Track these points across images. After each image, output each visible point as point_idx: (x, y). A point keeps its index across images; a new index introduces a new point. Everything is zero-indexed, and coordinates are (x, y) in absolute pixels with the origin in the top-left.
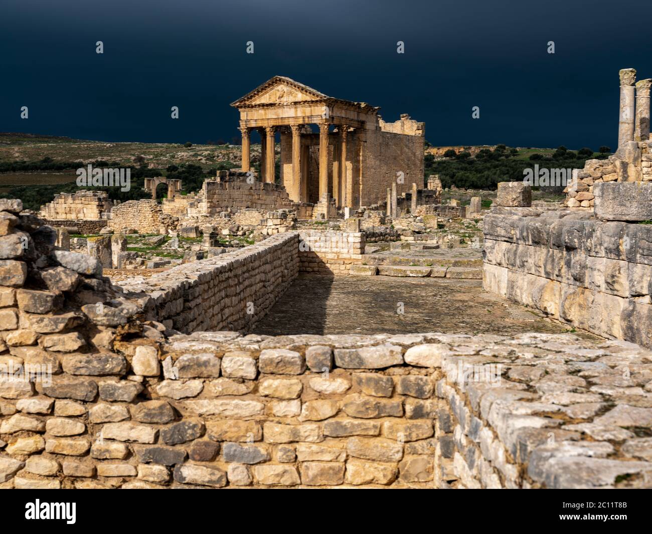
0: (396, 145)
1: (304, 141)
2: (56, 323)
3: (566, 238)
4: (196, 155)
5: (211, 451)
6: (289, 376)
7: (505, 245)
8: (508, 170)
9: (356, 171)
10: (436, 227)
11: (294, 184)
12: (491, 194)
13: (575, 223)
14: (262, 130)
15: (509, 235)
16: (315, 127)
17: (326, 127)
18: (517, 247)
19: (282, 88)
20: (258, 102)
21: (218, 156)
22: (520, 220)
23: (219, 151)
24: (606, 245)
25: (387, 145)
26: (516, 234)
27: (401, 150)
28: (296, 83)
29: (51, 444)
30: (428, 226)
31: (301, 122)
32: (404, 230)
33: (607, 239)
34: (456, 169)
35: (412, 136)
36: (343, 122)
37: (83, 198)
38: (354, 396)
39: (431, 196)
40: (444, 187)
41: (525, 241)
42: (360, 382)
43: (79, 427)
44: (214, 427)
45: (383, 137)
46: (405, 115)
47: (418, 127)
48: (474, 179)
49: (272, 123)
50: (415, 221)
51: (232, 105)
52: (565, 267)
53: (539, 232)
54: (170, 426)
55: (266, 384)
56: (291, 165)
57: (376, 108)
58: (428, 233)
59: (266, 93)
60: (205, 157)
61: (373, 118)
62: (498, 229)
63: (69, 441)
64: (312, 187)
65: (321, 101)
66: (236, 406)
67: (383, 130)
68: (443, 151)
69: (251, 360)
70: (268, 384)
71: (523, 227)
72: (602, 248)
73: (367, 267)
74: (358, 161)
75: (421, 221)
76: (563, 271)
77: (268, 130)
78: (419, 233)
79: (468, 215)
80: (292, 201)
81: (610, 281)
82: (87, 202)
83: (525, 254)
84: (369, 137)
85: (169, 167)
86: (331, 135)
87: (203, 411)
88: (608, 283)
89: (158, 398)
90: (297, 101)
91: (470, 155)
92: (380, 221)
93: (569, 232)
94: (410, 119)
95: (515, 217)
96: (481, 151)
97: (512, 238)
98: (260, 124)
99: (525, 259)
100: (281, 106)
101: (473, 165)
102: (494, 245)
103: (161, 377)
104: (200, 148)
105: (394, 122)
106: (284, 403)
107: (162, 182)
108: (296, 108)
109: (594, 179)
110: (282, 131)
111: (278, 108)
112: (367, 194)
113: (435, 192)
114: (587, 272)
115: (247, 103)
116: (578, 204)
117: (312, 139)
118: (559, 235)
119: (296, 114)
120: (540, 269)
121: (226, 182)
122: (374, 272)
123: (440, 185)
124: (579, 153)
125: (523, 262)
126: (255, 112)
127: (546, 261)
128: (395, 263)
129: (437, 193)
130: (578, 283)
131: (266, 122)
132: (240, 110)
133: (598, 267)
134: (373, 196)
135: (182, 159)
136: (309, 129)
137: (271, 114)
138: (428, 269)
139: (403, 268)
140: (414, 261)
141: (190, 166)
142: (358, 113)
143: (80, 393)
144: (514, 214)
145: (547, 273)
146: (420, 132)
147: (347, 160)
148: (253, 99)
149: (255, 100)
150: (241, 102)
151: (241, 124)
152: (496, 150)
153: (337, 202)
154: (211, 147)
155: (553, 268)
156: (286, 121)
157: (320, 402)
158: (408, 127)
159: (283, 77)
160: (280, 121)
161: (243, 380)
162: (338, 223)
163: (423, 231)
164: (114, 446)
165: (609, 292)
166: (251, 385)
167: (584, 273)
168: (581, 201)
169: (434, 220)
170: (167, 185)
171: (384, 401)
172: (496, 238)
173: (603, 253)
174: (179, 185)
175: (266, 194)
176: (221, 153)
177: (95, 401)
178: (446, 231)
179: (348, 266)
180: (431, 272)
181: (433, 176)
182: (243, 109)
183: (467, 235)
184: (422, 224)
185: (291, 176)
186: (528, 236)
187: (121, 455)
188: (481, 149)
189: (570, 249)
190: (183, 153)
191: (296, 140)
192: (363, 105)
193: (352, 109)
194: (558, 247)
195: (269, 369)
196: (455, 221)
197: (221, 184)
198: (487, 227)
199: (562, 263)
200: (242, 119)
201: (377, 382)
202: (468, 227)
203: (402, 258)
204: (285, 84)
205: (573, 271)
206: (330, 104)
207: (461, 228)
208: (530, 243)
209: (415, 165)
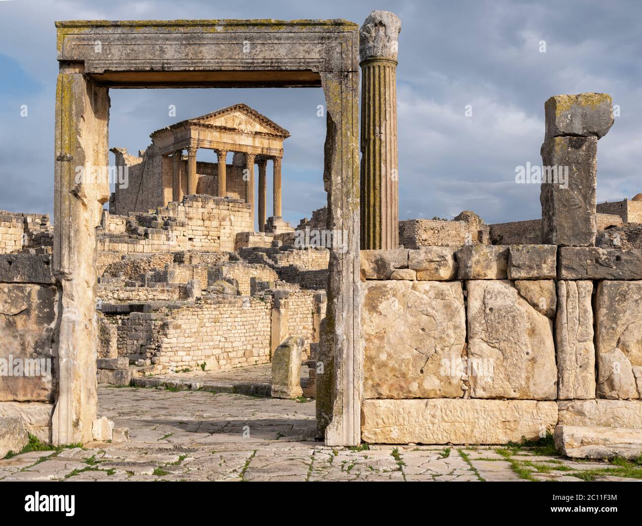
37: (230, 204)
59: (221, 117)
77: (224, 153)
82: (236, 209)
90: (258, 131)
108: (254, 138)
111: (237, 134)
119: (254, 143)
126: (209, 134)
131: (222, 145)
137: (228, 138)
149: (210, 121)
151: (191, 142)
156: (244, 148)
182: (195, 127)
200: (192, 136)
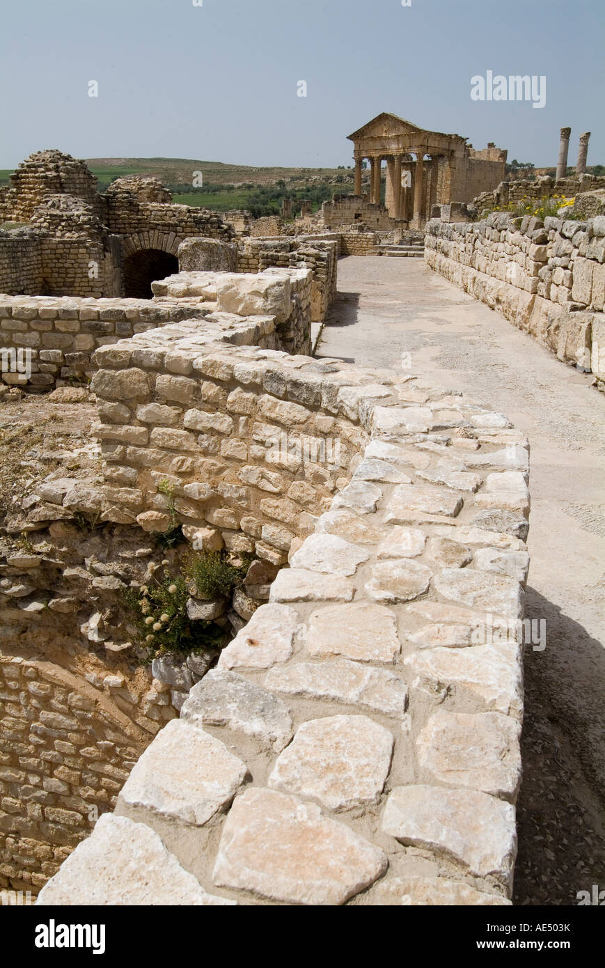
0: (480, 170)
19: (388, 122)
20: (368, 135)
25: (473, 170)
27: (485, 175)
31: (402, 151)
35: (495, 162)
36: (436, 151)
45: (470, 164)
47: (501, 154)
49: (379, 153)
59: (375, 127)
61: (462, 147)
65: (418, 134)
67: (471, 157)
77: (375, 159)
84: (458, 164)
90: (399, 134)
100: (386, 138)
108: (398, 140)
111: (384, 140)
115: (360, 136)
119: (398, 145)
121: (339, 203)
137: (378, 145)
149: (366, 133)
156: (390, 151)
158: (493, 154)
182: (357, 141)
191: (397, 168)
193: (444, 140)
197: (336, 205)
204: (391, 119)
206: (425, 137)
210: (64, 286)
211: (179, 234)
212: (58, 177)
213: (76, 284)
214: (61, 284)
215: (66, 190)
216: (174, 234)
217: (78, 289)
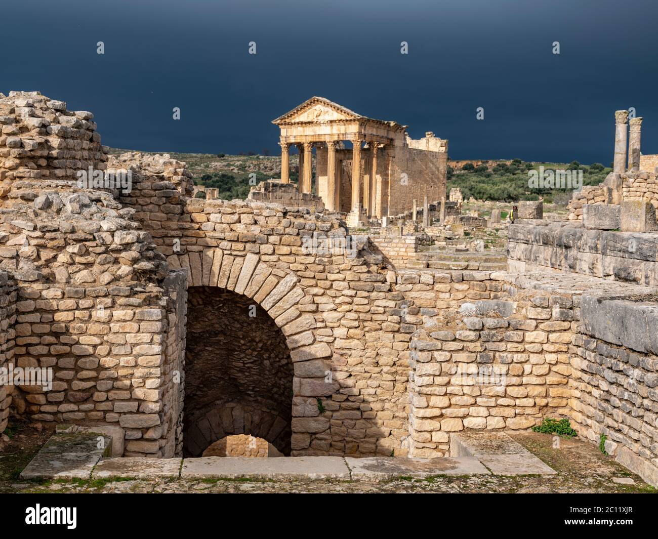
0: (421, 160)
1: (338, 155)
2: (359, 262)
3: (565, 240)
4: (229, 165)
5: (416, 311)
6: (445, 283)
7: (523, 246)
8: (523, 184)
9: (385, 184)
10: (463, 234)
11: (328, 195)
12: (507, 206)
13: (571, 230)
14: (300, 146)
15: (527, 239)
16: (349, 143)
17: (359, 143)
18: (532, 247)
19: (319, 107)
20: (297, 120)
21: (249, 167)
22: (534, 228)
23: (250, 162)
24: (589, 244)
25: (414, 160)
26: (531, 238)
27: (426, 165)
28: (332, 103)
29: (355, 307)
30: (456, 233)
31: (336, 138)
32: (437, 237)
33: (590, 241)
34: (474, 182)
35: (436, 152)
36: (374, 139)
38: (471, 291)
39: (453, 208)
40: (464, 199)
41: (537, 242)
42: (474, 285)
43: (366, 301)
44: (417, 302)
45: (410, 153)
46: (429, 133)
47: (442, 144)
48: (492, 191)
49: (310, 139)
50: (444, 229)
51: (273, 122)
52: (564, 259)
53: (547, 236)
54: (401, 301)
55: (437, 286)
56: (326, 177)
57: (404, 126)
58: (457, 239)
59: (304, 112)
60: (237, 167)
61: (401, 135)
62: (519, 234)
63: (362, 306)
64: (343, 198)
65: (354, 120)
66: (425, 295)
67: (410, 147)
68: (462, 164)
69: (432, 277)
70: (438, 286)
71: (536, 233)
72: (587, 246)
73: (421, 261)
74: (387, 175)
75: (450, 229)
76: (563, 262)
77: (305, 145)
78: (450, 239)
79: (489, 225)
80: (328, 210)
81: (591, 267)
83: (537, 252)
84: (397, 152)
85: (204, 176)
86: (363, 150)
87: (412, 296)
88: (590, 268)
89: (396, 291)
90: (332, 119)
91: (487, 169)
92: (414, 229)
93: (566, 236)
94: (435, 137)
95: (531, 226)
96: (498, 165)
97: (529, 241)
98: (298, 140)
99: (537, 255)
100: (318, 124)
101: (490, 178)
102: (515, 246)
103: (396, 284)
104: (232, 159)
105: (420, 139)
106: (444, 294)
107: (200, 190)
108: (331, 126)
109: (588, 200)
110: (318, 147)
111: (316, 126)
112: (395, 205)
113: (456, 204)
114: (578, 262)
115: (287, 121)
116: (576, 217)
117: (345, 154)
118: (561, 238)
119: (332, 132)
120: (547, 262)
121: (269, 192)
122: (426, 265)
123: (461, 197)
124: (591, 169)
125: (536, 257)
126: (294, 129)
127: (552, 256)
128: (440, 259)
129: (458, 205)
130: (572, 270)
131: (304, 138)
132: (280, 127)
133: (584, 258)
134: (400, 207)
135: (216, 169)
136: (342, 145)
137: (309, 131)
138: (466, 264)
139: (448, 263)
140: (455, 258)
141: (224, 176)
142: (388, 131)
143: (368, 288)
144: (530, 224)
145: (552, 264)
146: (444, 149)
147: (377, 173)
148: (293, 117)
149: (295, 118)
150: (282, 119)
151: (281, 139)
152: (512, 164)
153: (367, 211)
154: (242, 158)
155: (556, 261)
156: (322, 137)
157: (458, 293)
158: (432, 144)
159: (320, 98)
160: (317, 137)
161: (428, 285)
162: (378, 230)
163: (454, 237)
164: (380, 309)
165: (591, 274)
166: (431, 287)
167: (576, 263)
168: (578, 216)
169: (461, 228)
170: (205, 193)
171: (482, 293)
172: (517, 241)
173: (587, 250)
174: (216, 193)
175: (304, 204)
176: (252, 163)
177: (372, 292)
178: (472, 238)
179: (406, 261)
180: (468, 266)
181: (455, 189)
182: (283, 126)
183: (490, 241)
184: (451, 232)
185: (326, 187)
186: (540, 239)
187: (382, 312)
188: (498, 163)
189: (567, 247)
190: (216, 163)
191: (331, 155)
192: (392, 124)
193: (383, 127)
194: (560, 246)
195: (438, 280)
196: (478, 230)
197: (265, 194)
198: (510, 233)
199: (562, 257)
200: (282, 134)
201: (480, 285)
202: (490, 235)
203: (446, 255)
204: (323, 104)
205: (568, 262)
206: (362, 123)
207: (484, 236)
208: (541, 244)
209: (438, 178)
210: (67, 400)
211: (264, 258)
212: (45, 145)
213: (99, 396)
214: (61, 397)
215: (58, 172)
216: (256, 257)
217: (103, 406)
